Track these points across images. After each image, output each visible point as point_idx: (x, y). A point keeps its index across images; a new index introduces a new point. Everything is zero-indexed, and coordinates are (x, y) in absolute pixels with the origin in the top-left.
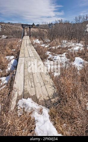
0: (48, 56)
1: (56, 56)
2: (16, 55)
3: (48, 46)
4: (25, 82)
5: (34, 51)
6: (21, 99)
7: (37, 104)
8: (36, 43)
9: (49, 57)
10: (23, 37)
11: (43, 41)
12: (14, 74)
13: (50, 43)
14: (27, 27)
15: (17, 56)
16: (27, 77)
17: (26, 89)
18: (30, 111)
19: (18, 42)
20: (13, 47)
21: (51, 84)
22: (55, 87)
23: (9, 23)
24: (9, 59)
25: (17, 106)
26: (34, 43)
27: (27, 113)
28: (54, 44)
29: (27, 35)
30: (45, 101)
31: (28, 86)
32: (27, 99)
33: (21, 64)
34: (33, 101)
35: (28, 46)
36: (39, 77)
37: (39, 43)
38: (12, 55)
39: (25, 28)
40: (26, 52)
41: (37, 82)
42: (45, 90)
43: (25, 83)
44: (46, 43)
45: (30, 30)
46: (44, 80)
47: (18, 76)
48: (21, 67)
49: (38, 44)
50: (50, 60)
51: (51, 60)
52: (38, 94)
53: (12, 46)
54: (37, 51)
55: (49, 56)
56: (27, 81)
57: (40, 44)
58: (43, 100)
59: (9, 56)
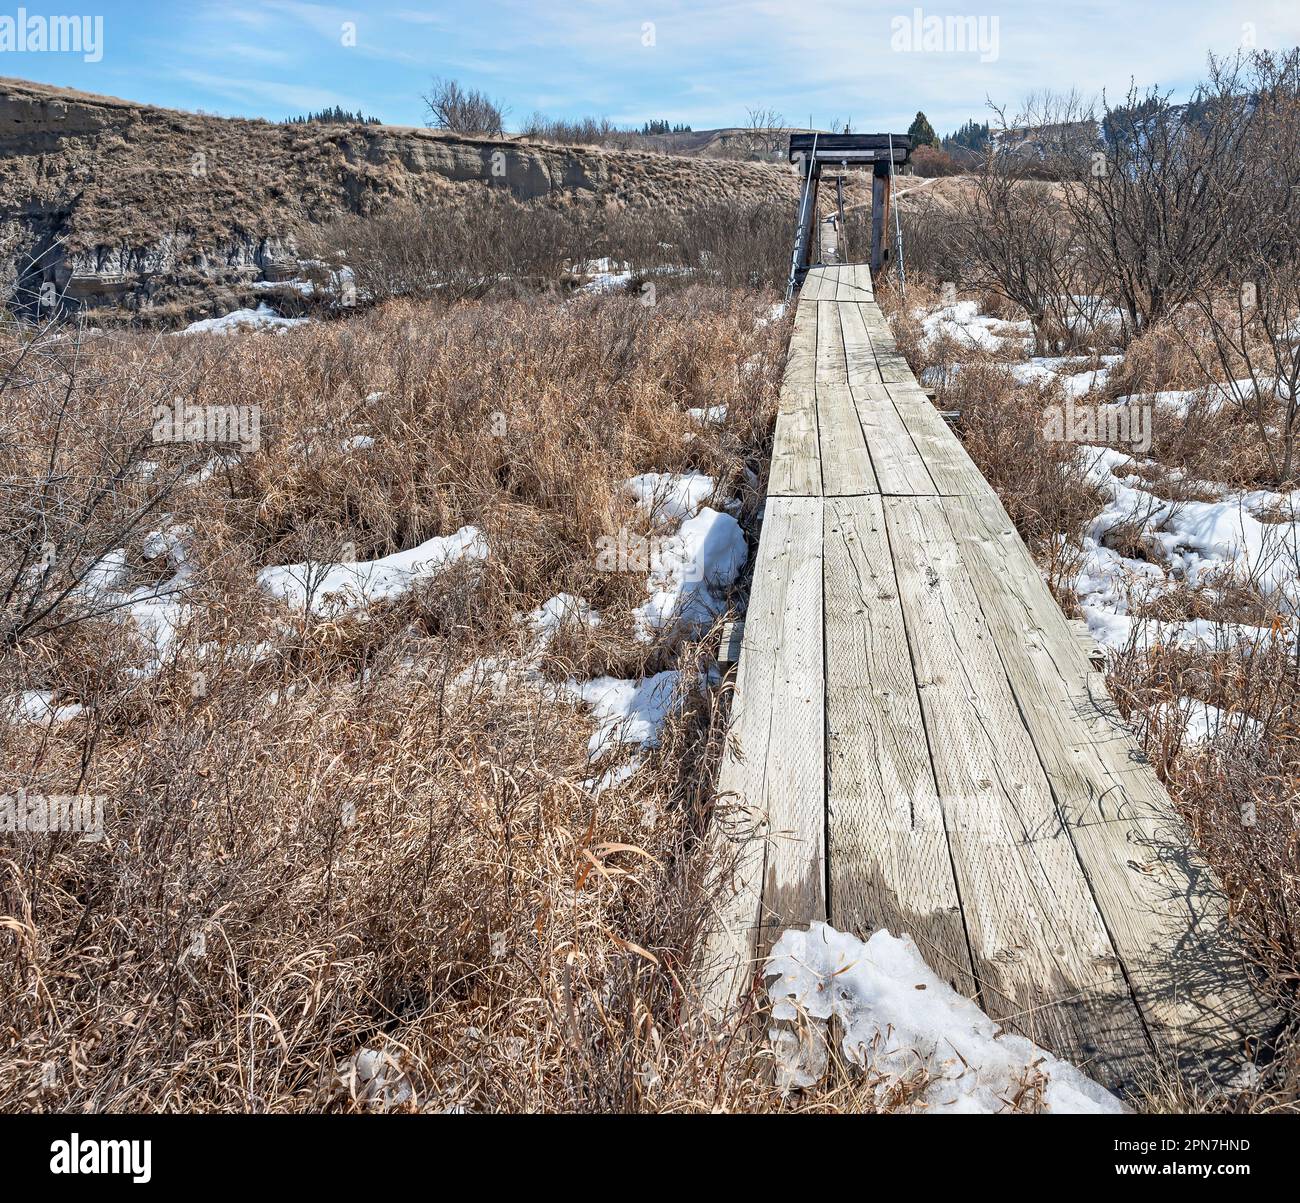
0: (1097, 498)
1: (1202, 509)
2: (735, 465)
3: (1102, 380)
4: (836, 762)
5: (923, 427)
6: (804, 926)
7: (984, 1020)
8: (945, 348)
9: (1109, 517)
10: (802, 273)
11: (1038, 320)
12: (723, 656)
13: (1122, 345)
14: (854, 163)
15: (740, 479)
16: (862, 707)
17: (853, 829)
18: (905, 1074)
19: (746, 327)
20: (706, 382)
21: (1149, 826)
22: (1194, 873)
23: (659, 129)
24: (660, 502)
25: (761, 982)
26: (924, 346)
27: (872, 1078)
28: (1175, 364)
29: (846, 256)
30: (1075, 1003)
31: (871, 803)
32: (864, 932)
33: (789, 559)
34: (927, 976)
35: (856, 378)
36: (995, 731)
37: (992, 343)
38: (694, 461)
39: (827, 172)
40: (840, 438)
41: (976, 777)
42: (1072, 880)
43: (841, 774)
44: (1075, 343)
45: (881, 197)
46: (1052, 765)
47: (763, 685)
48: (793, 591)
49: (976, 351)
50: (1126, 543)
51: (1141, 555)
52: (985, 909)
53: (696, 372)
54: (958, 427)
55: (1109, 499)
56: (863, 751)
57: (1004, 354)
58: (1047, 983)
59: (661, 471)
